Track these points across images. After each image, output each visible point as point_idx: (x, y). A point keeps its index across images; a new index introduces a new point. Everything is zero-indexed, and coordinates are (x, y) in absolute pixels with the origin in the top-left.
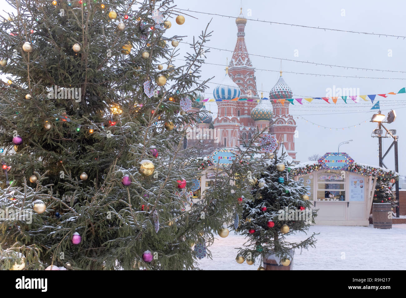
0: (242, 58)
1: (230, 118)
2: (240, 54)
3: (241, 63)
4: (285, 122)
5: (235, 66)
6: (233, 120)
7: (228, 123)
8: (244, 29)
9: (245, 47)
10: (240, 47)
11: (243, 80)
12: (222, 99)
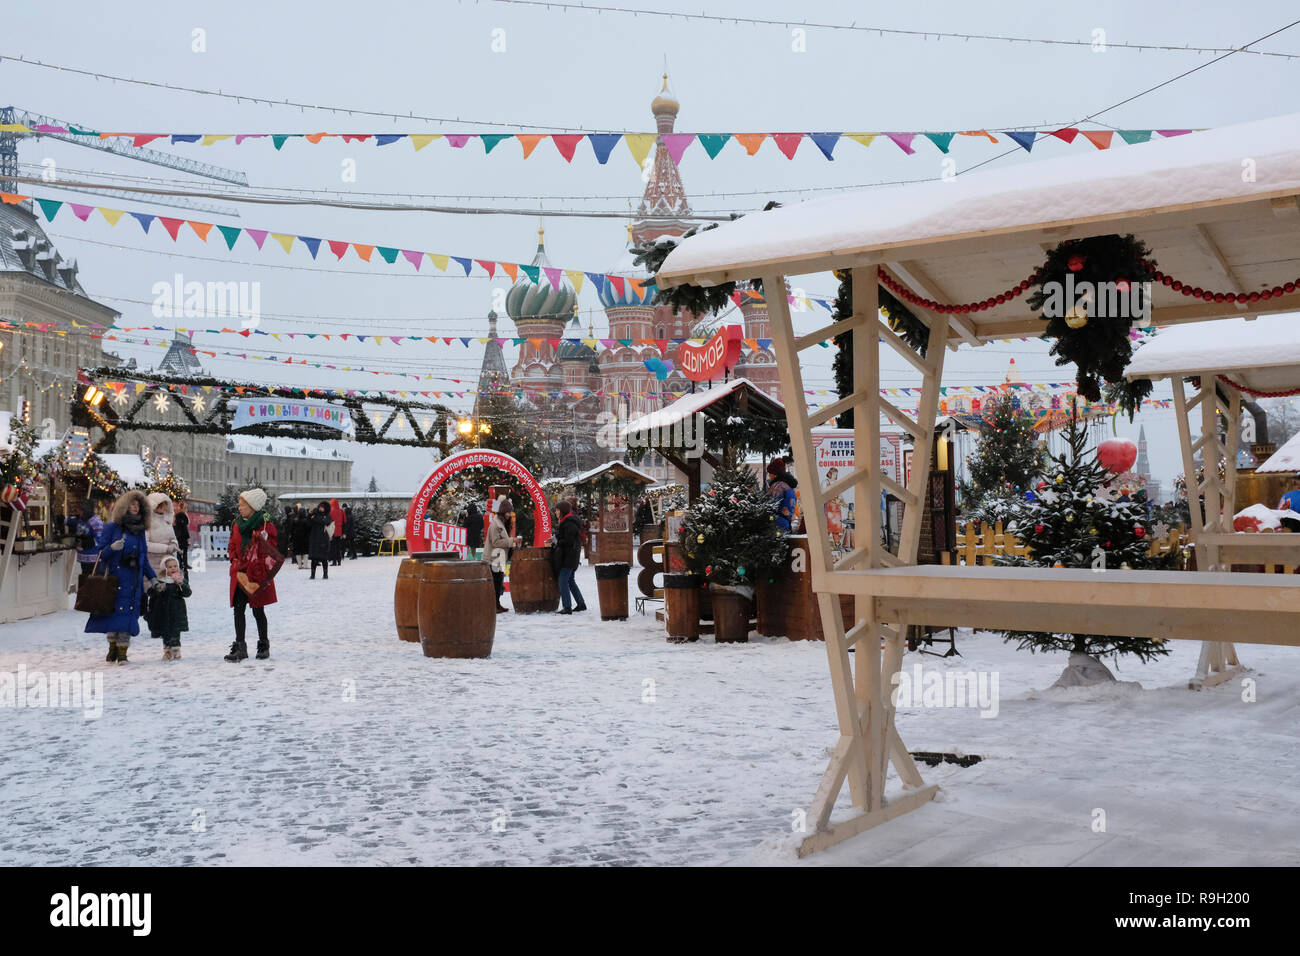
0: (669, 199)
1: (639, 349)
2: (663, 190)
3: (667, 211)
5: (650, 219)
6: (646, 354)
7: (634, 363)
8: (672, 127)
9: (676, 171)
10: (663, 171)
12: (620, 304)
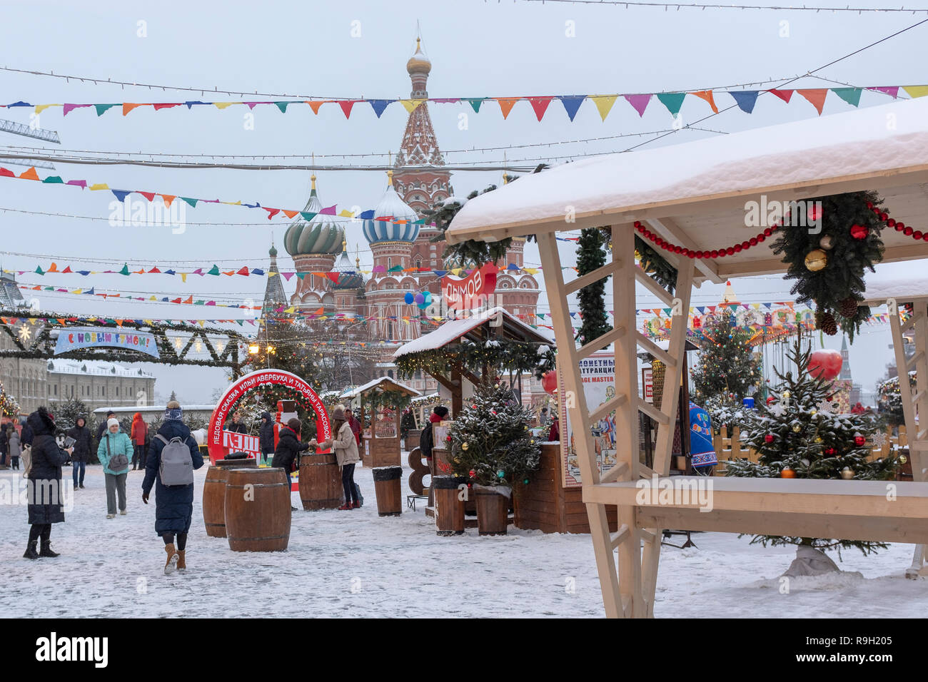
0: (423, 148)
1: (399, 279)
2: (418, 140)
3: (421, 158)
4: (516, 284)
5: (407, 166)
6: (406, 283)
7: (395, 291)
8: (425, 84)
9: (429, 124)
10: (418, 123)
11: (426, 195)
12: (382, 239)
